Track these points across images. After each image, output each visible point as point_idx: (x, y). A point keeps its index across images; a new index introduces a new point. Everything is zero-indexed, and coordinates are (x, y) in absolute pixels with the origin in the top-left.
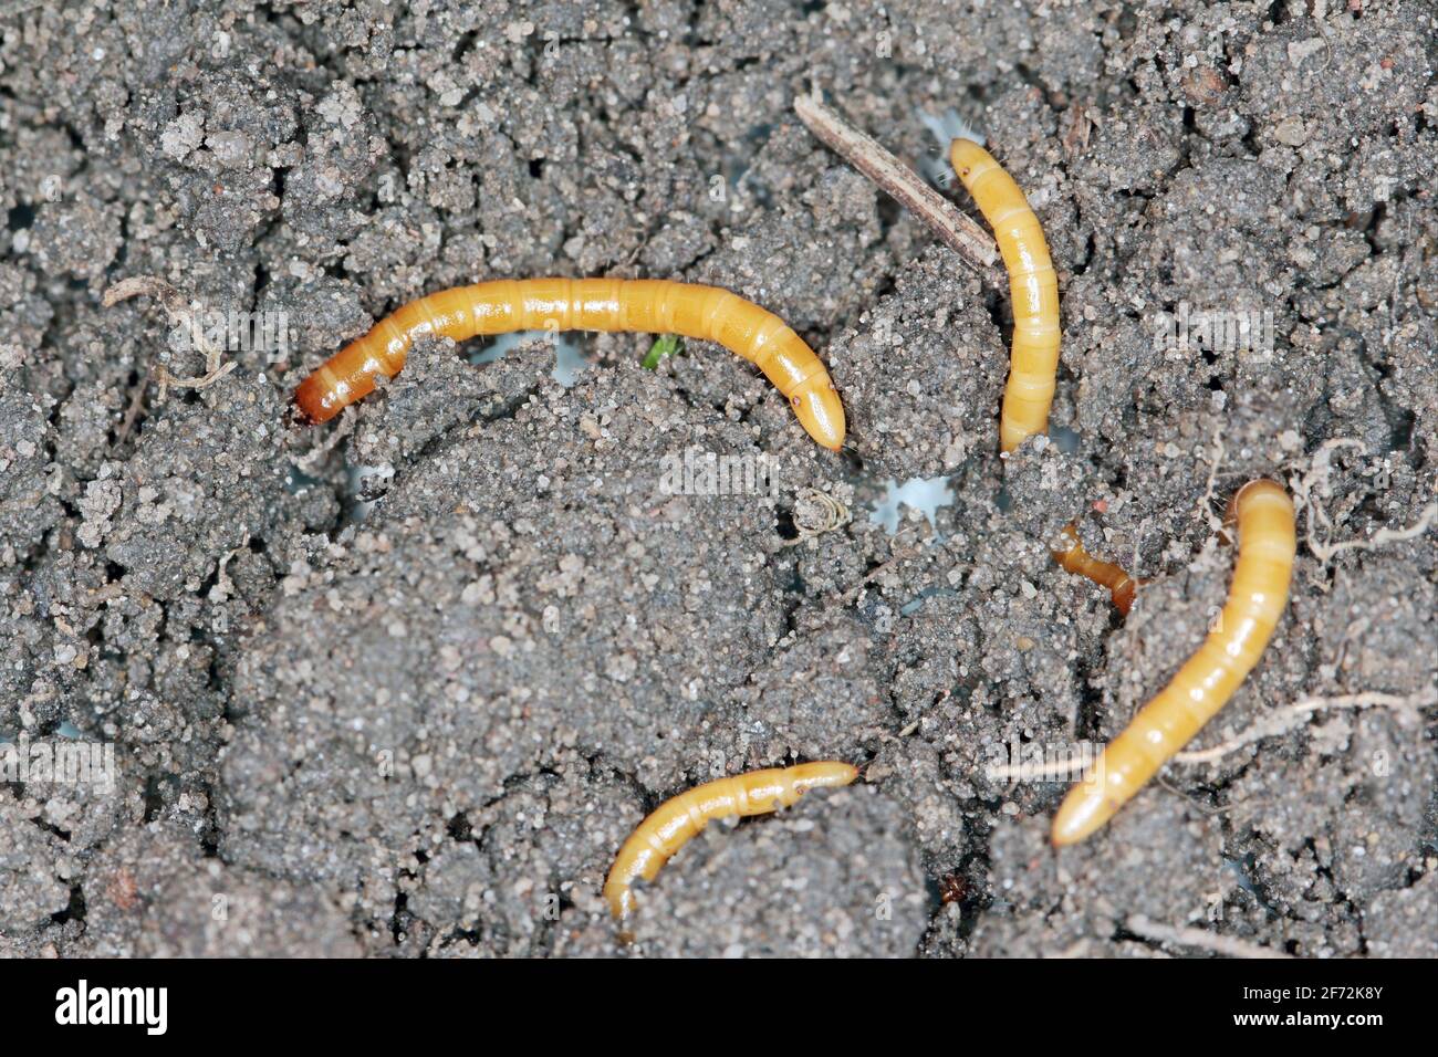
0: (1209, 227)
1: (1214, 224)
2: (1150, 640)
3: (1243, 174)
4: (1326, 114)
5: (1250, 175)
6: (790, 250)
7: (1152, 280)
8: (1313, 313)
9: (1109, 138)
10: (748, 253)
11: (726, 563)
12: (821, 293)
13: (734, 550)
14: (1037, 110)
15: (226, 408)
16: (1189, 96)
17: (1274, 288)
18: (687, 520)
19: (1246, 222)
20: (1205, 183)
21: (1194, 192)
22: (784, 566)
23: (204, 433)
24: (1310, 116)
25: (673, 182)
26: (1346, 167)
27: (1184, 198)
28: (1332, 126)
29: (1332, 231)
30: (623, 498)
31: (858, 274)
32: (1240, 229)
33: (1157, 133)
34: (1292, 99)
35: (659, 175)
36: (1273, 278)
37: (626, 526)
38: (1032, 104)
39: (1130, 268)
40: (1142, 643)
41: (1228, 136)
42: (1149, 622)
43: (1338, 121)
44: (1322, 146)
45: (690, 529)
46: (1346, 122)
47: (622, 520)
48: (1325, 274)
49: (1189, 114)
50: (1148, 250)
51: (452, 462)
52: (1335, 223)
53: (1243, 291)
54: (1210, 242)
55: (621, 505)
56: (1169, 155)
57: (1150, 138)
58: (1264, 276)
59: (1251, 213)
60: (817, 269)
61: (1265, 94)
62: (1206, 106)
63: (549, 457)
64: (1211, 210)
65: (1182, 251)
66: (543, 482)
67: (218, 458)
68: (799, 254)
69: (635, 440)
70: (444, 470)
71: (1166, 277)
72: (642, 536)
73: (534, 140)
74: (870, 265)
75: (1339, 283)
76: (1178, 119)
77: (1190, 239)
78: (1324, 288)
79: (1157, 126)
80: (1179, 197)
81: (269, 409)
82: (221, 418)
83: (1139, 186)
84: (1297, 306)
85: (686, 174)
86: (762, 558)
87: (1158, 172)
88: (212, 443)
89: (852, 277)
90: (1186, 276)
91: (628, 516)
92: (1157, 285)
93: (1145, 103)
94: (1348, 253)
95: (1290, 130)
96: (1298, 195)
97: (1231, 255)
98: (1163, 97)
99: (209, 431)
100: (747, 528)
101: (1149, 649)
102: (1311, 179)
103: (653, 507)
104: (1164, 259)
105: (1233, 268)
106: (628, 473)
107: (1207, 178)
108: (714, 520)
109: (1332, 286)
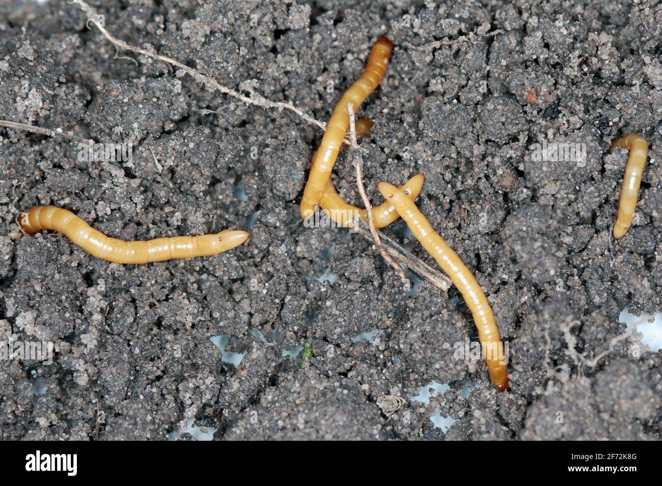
0: (526, 235)
1: (528, 233)
2: (538, 428)
3: (534, 211)
4: (563, 178)
5: (537, 210)
6: (349, 298)
7: (509, 265)
8: (578, 262)
9: (474, 213)
10: (333, 306)
11: (366, 432)
12: (368, 310)
13: (367, 426)
14: (436, 210)
15: (131, 413)
16: (502, 186)
17: (560, 254)
18: (345, 419)
19: (541, 229)
20: (519, 218)
21: (516, 223)
22: (388, 428)
23: (126, 424)
24: (557, 180)
25: (287, 283)
26: (576, 199)
27: (513, 227)
28: (567, 182)
29: (577, 227)
30: (316, 418)
31: (380, 297)
32: (539, 233)
33: (494, 206)
34: (548, 174)
35: (281, 282)
36: (557, 251)
37: (321, 429)
38: (433, 208)
39: (498, 264)
40: (535, 431)
41: (524, 199)
42: (536, 421)
43: (569, 180)
44: (565, 191)
45: (348, 423)
46: (572, 180)
47: (318, 427)
48: (579, 245)
49: (505, 195)
50: (503, 253)
51: (240, 428)
52: (578, 224)
53: (547, 258)
54: (528, 241)
55: (316, 421)
56: (501, 214)
57: (492, 209)
58: (554, 250)
59: (541, 225)
60: (363, 302)
61: (537, 174)
62: (511, 189)
63: (279, 413)
64: (524, 229)
65: (518, 248)
66: (280, 423)
67: (135, 433)
68: (354, 298)
69: (312, 396)
70: (238, 432)
71: (514, 261)
72: (329, 431)
73: (221, 273)
74: (383, 291)
75: (586, 247)
76: (501, 199)
77: (519, 242)
78: (580, 252)
79: (493, 203)
80: (510, 227)
81: (149, 408)
82: (131, 418)
83: (492, 229)
84: (571, 262)
85: (293, 279)
86: (380, 427)
87: (499, 222)
88: (131, 427)
89: (378, 299)
90: (522, 257)
91: (321, 425)
92: (511, 266)
93: (485, 196)
94: (586, 233)
95: (551, 188)
96: (559, 211)
97: (538, 244)
98: (492, 191)
99: (127, 423)
100: (369, 417)
101: (538, 432)
102: (562, 204)
103: (329, 418)
104: (511, 254)
105: (540, 249)
106: (315, 408)
107: (519, 216)
108: (355, 416)
109: (583, 250)
